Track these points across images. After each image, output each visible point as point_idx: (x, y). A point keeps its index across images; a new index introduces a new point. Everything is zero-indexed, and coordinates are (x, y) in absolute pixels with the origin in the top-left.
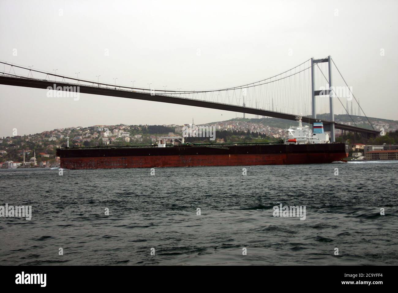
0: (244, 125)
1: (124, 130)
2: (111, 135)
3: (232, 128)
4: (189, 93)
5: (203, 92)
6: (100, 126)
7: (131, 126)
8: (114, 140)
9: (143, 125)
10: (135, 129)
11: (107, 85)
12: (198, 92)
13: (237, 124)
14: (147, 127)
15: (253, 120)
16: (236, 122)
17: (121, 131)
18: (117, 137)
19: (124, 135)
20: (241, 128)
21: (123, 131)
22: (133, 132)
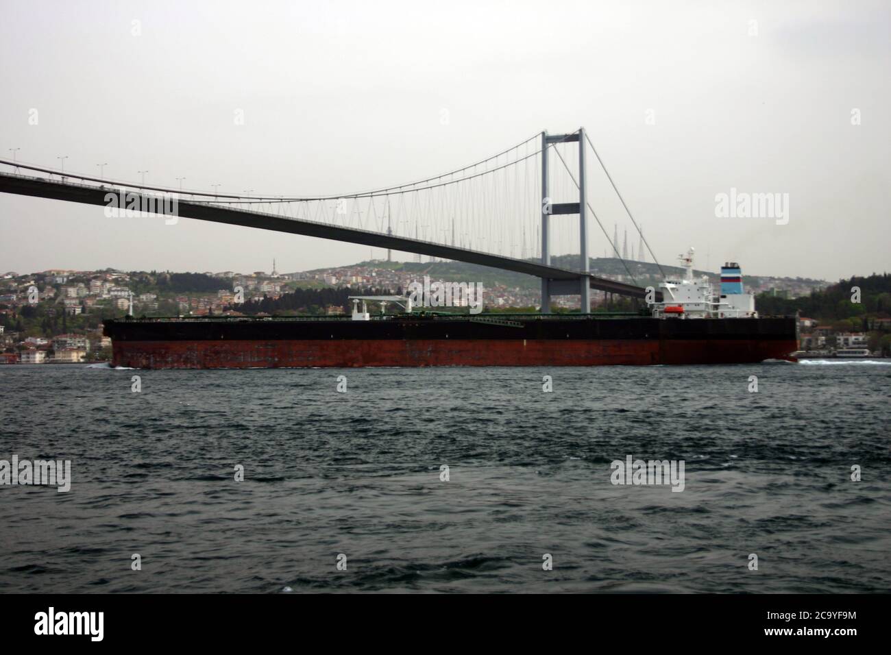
0: (389, 276)
1: (116, 282)
2: (85, 292)
3: (362, 283)
4: (270, 201)
5: (301, 200)
6: (58, 273)
7: (131, 273)
8: (93, 305)
9: (159, 271)
10: (141, 281)
11: (83, 178)
12: (289, 201)
13: (374, 274)
14: (168, 276)
15: (409, 267)
16: (371, 269)
17: (108, 285)
18: (98, 298)
19: (116, 293)
20: (383, 283)
21: (113, 285)
22: (136, 287)
